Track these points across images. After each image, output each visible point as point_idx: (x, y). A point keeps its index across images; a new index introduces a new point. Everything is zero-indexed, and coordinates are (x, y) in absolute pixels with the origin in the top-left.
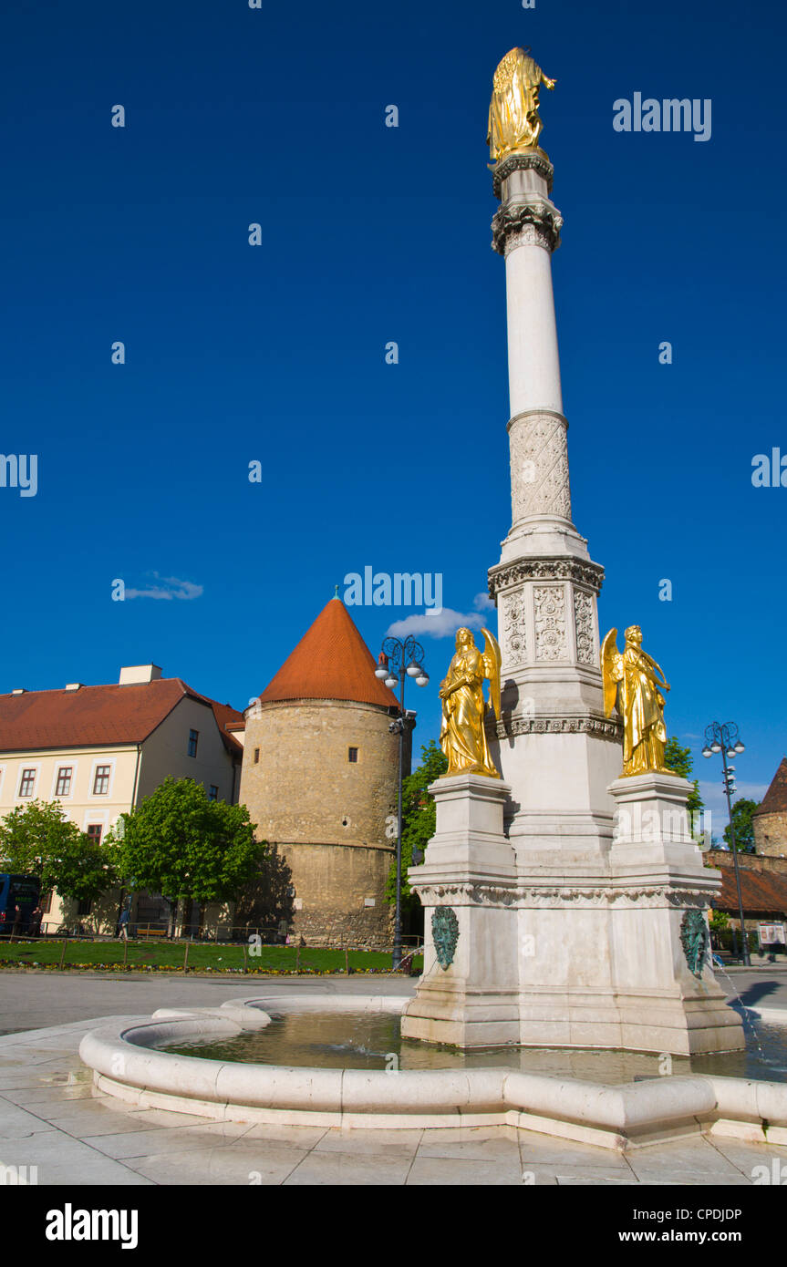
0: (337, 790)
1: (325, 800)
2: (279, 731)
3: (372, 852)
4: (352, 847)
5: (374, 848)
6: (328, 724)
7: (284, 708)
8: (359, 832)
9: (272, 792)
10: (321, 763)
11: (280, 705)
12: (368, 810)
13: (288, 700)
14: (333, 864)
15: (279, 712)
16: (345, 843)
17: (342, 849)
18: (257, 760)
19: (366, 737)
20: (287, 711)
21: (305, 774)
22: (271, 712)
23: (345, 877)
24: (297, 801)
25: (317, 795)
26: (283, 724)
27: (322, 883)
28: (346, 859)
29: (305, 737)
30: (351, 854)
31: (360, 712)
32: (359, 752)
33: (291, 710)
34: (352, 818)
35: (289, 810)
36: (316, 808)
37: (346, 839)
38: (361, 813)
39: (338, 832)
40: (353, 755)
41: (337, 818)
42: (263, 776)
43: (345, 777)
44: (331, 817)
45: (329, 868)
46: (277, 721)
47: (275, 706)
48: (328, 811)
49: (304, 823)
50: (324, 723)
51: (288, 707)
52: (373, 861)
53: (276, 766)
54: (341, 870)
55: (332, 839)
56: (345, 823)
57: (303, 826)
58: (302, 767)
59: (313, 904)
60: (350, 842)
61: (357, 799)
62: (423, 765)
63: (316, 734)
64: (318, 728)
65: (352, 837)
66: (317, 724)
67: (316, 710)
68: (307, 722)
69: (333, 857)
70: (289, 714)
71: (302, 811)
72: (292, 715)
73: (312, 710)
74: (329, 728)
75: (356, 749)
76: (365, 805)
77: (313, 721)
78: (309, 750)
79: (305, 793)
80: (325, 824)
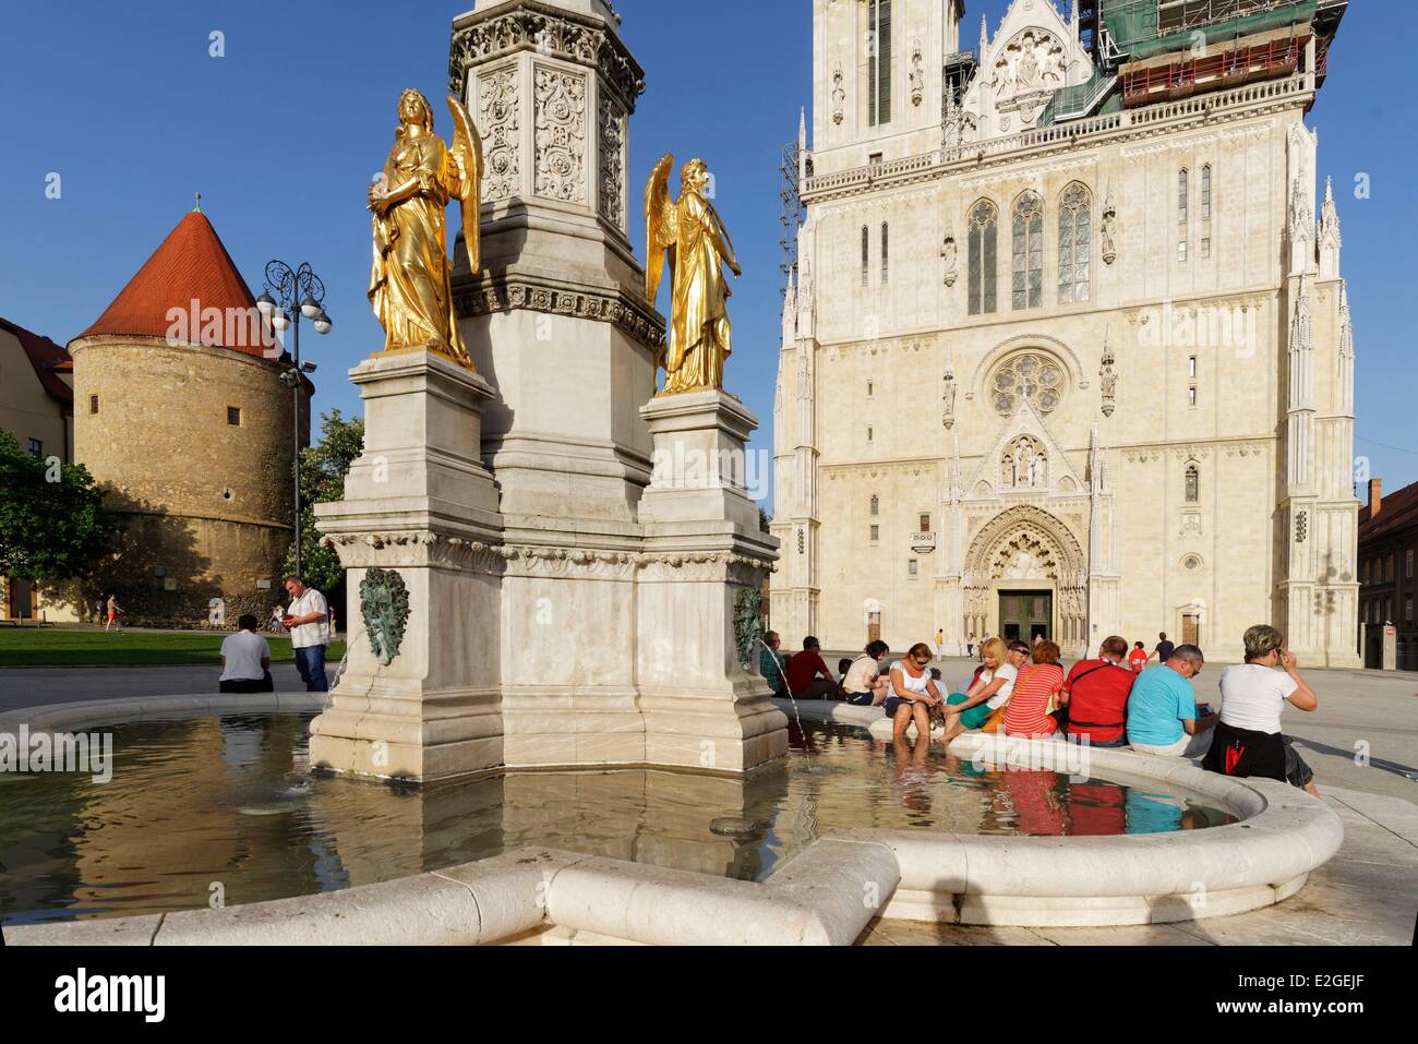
0: (215, 457)
1: (198, 466)
2: (125, 374)
3: (263, 530)
4: (238, 523)
5: (267, 526)
6: (197, 374)
7: (129, 345)
8: (246, 508)
9: (122, 451)
10: (190, 421)
11: (123, 341)
12: (255, 483)
13: (135, 336)
14: (214, 542)
15: (123, 350)
16: (230, 517)
17: (225, 524)
18: (95, 410)
19: (250, 396)
20: (135, 350)
21: (169, 433)
22: (111, 349)
23: (231, 556)
24: (159, 465)
25: (187, 459)
26: (131, 366)
28: (232, 536)
29: (164, 386)
30: (238, 533)
31: (239, 364)
32: (241, 412)
33: (142, 350)
34: (238, 491)
35: (148, 475)
36: (188, 475)
37: (229, 513)
38: (247, 485)
39: (217, 506)
40: (233, 416)
41: (217, 489)
42: (106, 430)
43: (225, 441)
44: (208, 487)
45: (209, 544)
46: (120, 362)
47: (115, 341)
48: (204, 480)
49: (171, 491)
50: (191, 373)
51: (136, 345)
52: (266, 540)
53: (124, 419)
54: (225, 548)
55: (212, 513)
56: (227, 496)
57: (170, 495)
58: (162, 424)
59: (191, 585)
60: (235, 517)
61: (241, 468)
62: (324, 437)
63: (180, 384)
64: (184, 378)
65: (237, 511)
66: (182, 373)
67: (178, 354)
68: (166, 368)
69: (213, 533)
70: (138, 354)
71: (167, 478)
72: (142, 356)
73: (172, 353)
74: (199, 380)
75: (238, 410)
76: (251, 477)
77: (175, 367)
78: (171, 404)
79: (170, 456)
80: (200, 494)
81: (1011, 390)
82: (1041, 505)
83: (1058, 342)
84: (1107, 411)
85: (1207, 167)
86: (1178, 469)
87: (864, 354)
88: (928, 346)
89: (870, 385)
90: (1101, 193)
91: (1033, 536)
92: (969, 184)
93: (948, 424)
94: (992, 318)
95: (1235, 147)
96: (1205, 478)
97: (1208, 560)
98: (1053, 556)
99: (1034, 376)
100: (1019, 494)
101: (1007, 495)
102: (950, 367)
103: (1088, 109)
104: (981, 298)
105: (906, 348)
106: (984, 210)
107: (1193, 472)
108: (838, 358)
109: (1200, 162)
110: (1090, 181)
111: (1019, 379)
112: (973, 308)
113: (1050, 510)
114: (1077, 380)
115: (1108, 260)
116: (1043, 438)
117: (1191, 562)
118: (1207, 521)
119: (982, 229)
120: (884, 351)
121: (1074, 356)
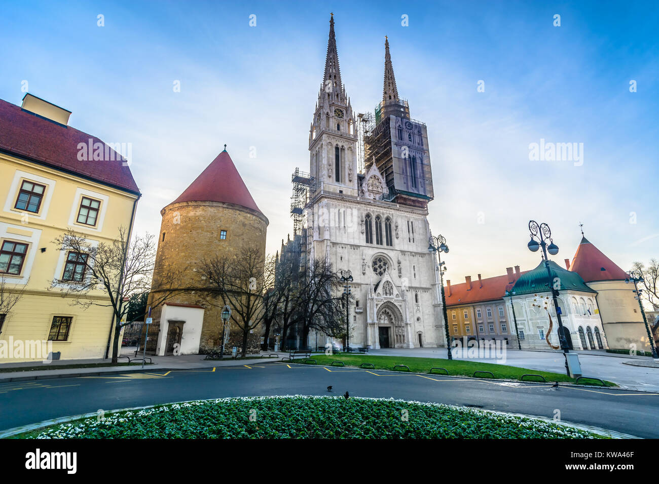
81: (377, 266)
82: (392, 301)
83: (389, 256)
84: (400, 277)
85: (412, 222)
86: (414, 293)
87: (340, 247)
88: (357, 249)
89: (341, 258)
90: (394, 220)
91: (388, 310)
92: (365, 208)
93: (364, 274)
94: (372, 245)
95: (416, 219)
96: (419, 297)
97: (422, 319)
98: (392, 316)
99: (382, 264)
100: (388, 298)
101: (384, 298)
102: (364, 257)
103: (391, 200)
104: (369, 240)
105: (351, 248)
106: (368, 216)
107: (416, 296)
108: (332, 247)
109: (411, 220)
110: (391, 217)
111: (378, 264)
112: (367, 242)
113: (395, 303)
114: (393, 267)
115: (397, 238)
116: (391, 282)
117: (418, 319)
118: (421, 309)
119: (368, 221)
120: (345, 248)
121: (392, 261)
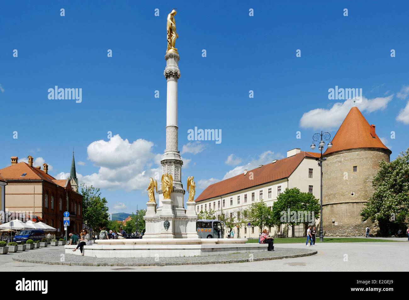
0: (349, 183)
1: (344, 187)
4: (355, 203)
6: (344, 160)
8: (358, 197)
12: (361, 189)
14: (348, 209)
17: (351, 204)
19: (360, 161)
21: (337, 179)
24: (334, 189)
27: (344, 216)
28: (353, 207)
29: (336, 166)
30: (355, 206)
31: (357, 152)
34: (355, 193)
35: (332, 192)
36: (341, 190)
37: (353, 200)
38: (359, 190)
39: (349, 198)
40: (355, 169)
41: (349, 193)
43: (352, 178)
44: (346, 193)
45: (346, 211)
48: (345, 191)
49: (337, 196)
50: (343, 159)
54: (351, 211)
55: (348, 201)
56: (353, 194)
58: (335, 177)
59: (341, 223)
60: (355, 201)
61: (357, 185)
63: (339, 164)
64: (340, 162)
65: (356, 199)
67: (339, 155)
68: (336, 160)
69: (348, 207)
70: (330, 158)
71: (336, 192)
74: (345, 161)
75: (356, 166)
76: (360, 187)
77: (339, 159)
78: (337, 170)
79: (337, 186)
80: (344, 195)
